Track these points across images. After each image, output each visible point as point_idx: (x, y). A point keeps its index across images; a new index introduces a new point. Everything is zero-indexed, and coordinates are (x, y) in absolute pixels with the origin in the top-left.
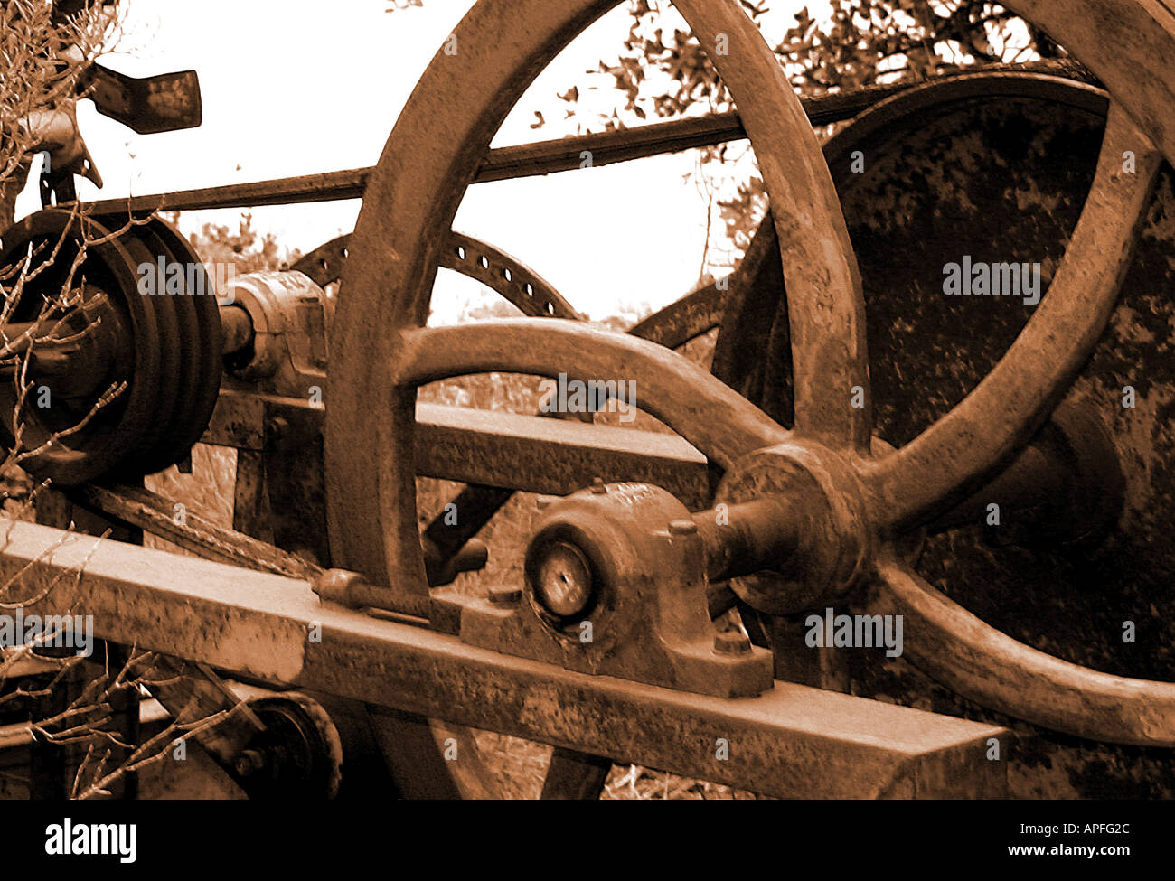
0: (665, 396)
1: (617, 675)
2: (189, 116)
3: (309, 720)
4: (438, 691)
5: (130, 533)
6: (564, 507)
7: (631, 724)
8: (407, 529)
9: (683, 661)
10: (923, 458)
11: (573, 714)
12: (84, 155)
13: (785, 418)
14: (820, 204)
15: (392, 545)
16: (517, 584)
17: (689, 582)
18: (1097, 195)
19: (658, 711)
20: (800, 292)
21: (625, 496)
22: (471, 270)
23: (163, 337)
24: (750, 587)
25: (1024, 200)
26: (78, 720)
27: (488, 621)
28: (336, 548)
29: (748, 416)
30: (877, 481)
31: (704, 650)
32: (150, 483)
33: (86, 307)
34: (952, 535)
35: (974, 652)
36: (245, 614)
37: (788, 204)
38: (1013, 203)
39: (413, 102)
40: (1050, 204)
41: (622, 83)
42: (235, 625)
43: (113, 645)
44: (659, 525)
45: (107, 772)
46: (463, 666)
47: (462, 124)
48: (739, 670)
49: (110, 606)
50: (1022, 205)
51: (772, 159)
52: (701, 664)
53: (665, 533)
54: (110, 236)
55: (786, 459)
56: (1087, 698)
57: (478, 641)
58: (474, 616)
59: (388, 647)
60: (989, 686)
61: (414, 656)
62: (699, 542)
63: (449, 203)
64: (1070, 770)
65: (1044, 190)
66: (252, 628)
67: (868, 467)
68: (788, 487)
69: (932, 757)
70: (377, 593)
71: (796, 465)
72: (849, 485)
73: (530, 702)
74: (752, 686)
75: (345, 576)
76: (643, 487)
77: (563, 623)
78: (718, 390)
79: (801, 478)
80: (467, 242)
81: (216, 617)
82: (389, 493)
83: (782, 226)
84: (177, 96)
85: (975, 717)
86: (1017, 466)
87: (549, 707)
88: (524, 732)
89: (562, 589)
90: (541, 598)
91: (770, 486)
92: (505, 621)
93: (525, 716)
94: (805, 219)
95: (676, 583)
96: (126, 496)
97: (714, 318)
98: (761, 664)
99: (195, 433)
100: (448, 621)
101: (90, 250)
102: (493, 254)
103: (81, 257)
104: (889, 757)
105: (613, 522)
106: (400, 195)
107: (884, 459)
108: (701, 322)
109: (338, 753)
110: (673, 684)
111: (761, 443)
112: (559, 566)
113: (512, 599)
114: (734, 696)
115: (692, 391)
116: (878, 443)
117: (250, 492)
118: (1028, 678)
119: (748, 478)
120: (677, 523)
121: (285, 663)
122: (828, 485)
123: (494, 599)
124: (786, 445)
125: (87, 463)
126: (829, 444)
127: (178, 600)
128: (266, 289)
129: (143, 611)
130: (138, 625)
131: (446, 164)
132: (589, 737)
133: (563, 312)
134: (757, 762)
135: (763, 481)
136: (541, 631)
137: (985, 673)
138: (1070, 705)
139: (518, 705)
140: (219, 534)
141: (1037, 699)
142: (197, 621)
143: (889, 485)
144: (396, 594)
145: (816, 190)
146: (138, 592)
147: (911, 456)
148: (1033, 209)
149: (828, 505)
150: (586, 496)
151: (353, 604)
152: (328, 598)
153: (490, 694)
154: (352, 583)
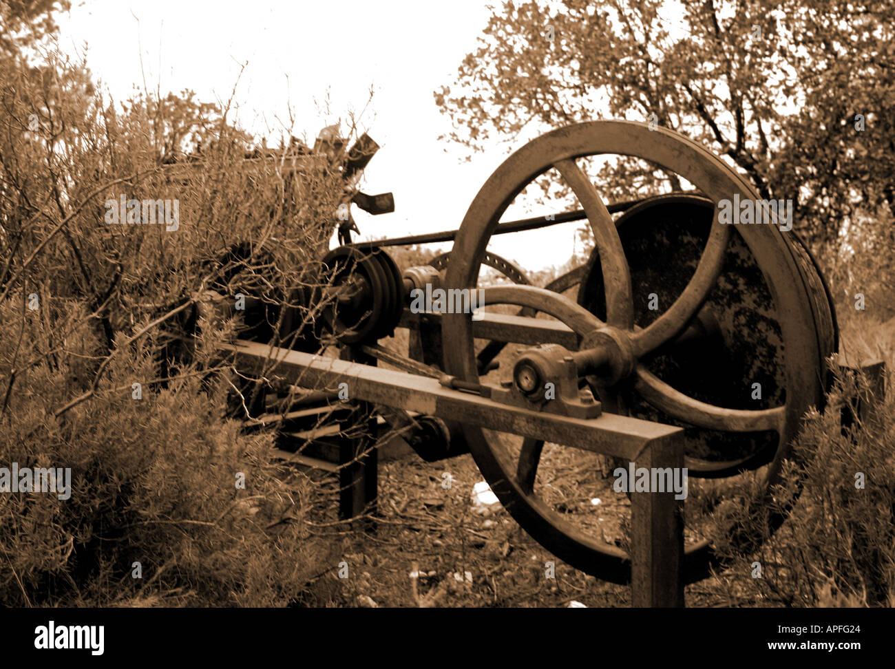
0: (561, 312)
1: (547, 412)
2: (390, 208)
3: (437, 425)
4: (484, 418)
5: (372, 362)
6: (527, 353)
7: (552, 430)
8: (472, 359)
9: (570, 406)
10: (653, 333)
11: (531, 425)
12: (354, 223)
13: (603, 318)
14: (614, 244)
15: (466, 365)
16: (510, 379)
17: (571, 378)
18: (711, 239)
19: (561, 424)
20: (608, 275)
21: (548, 349)
22: (491, 264)
23: (383, 290)
24: (593, 379)
25: (686, 239)
26: (356, 430)
27: (501, 393)
28: (446, 366)
29: (590, 318)
30: (636, 341)
31: (577, 403)
32: (381, 342)
33: (357, 284)
34: (663, 357)
35: (672, 400)
36: (415, 392)
37: (603, 244)
38: (682, 241)
39: (470, 209)
40: (695, 241)
41: (543, 188)
42: (412, 396)
43: (369, 403)
44: (560, 358)
45: (368, 448)
46: (493, 409)
47: (488, 217)
48: (589, 409)
49: (367, 389)
50: (685, 241)
51: (597, 228)
52: (577, 408)
53: (562, 361)
54: (366, 258)
55: (604, 334)
56: (711, 416)
57: (497, 400)
58: (496, 391)
59: (466, 403)
60: (677, 413)
61: (476, 406)
62: (575, 364)
63: (484, 241)
64: (706, 439)
65: (693, 236)
66: (418, 397)
67: (633, 336)
68: (605, 343)
69: (658, 439)
70: (461, 383)
71: (608, 336)
72: (627, 342)
73: (516, 422)
74: (594, 414)
75: (450, 378)
76: (554, 345)
77: (526, 394)
78: (580, 310)
79: (610, 341)
80: (491, 255)
81: (405, 393)
82: (465, 347)
83: (601, 252)
84: (386, 202)
85: (673, 424)
86: (686, 333)
87: (523, 423)
88: (515, 432)
89: (527, 382)
90: (519, 385)
91: (599, 344)
92: (507, 393)
93: (515, 427)
94: (609, 249)
95: (566, 379)
96: (372, 347)
97: (578, 280)
98: (596, 407)
99: (396, 324)
100: (486, 393)
101: (358, 264)
102: (500, 259)
103: (355, 266)
104: (642, 440)
105: (545, 359)
106: (467, 241)
107: (638, 333)
108: (574, 281)
109: (448, 437)
110: (567, 415)
111: (595, 328)
112: (526, 374)
113: (509, 385)
114: (588, 418)
115: (570, 310)
116: (637, 327)
117: (414, 341)
118: (690, 409)
119: (591, 340)
120: (567, 358)
121: (430, 409)
122: (619, 343)
123: (503, 385)
124: (604, 328)
125: (358, 336)
126: (619, 328)
127: (391, 387)
128: (419, 272)
129: (379, 391)
130: (378, 396)
131: (482, 231)
132: (537, 434)
133: (525, 281)
134: (597, 442)
135: (596, 342)
136: (519, 396)
137: (676, 408)
138: (706, 418)
139: (512, 422)
140: (405, 360)
141: (694, 416)
142: (398, 395)
143: (641, 342)
144: (468, 384)
145: (613, 240)
146: (378, 385)
147: (648, 332)
148: (689, 243)
149: (619, 350)
150: (534, 349)
151: (454, 387)
152: (444, 385)
153: (502, 419)
154: (453, 380)
